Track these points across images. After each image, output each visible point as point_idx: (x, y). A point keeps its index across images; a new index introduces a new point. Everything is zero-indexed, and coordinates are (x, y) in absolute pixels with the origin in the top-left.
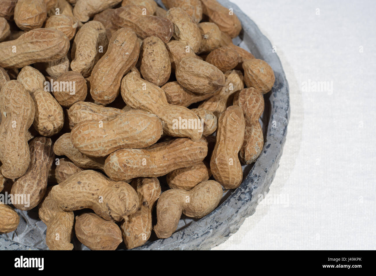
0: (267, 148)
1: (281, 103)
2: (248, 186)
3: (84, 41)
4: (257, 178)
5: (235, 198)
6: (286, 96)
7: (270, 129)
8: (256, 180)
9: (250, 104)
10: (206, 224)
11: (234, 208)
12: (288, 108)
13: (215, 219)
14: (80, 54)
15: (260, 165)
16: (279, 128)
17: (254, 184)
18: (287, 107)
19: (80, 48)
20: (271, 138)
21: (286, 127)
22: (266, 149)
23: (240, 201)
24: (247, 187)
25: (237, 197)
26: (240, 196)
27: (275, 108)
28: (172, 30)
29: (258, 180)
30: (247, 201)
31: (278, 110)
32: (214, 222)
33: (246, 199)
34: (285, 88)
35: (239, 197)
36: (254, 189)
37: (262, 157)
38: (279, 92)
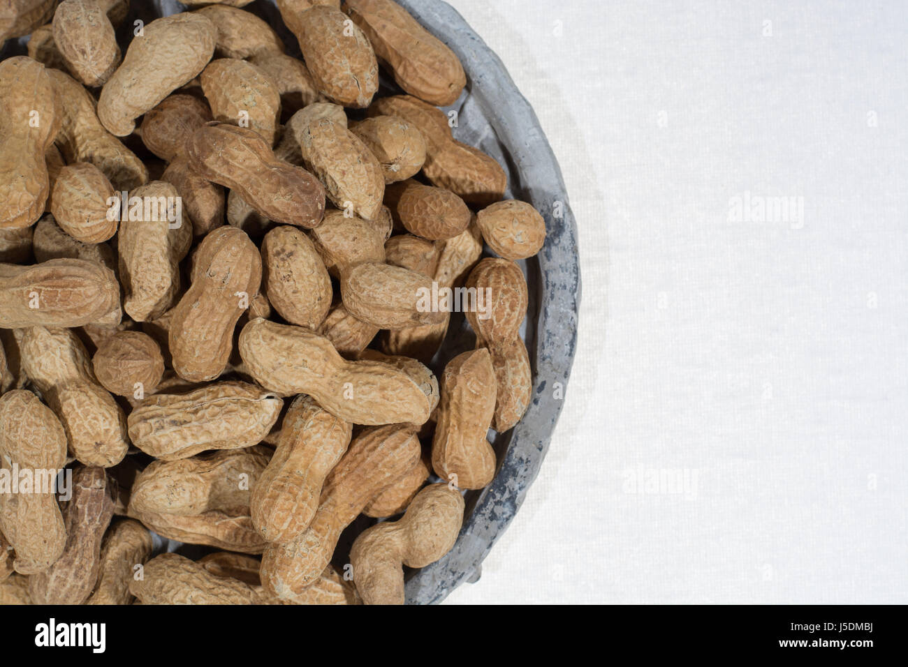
0: (539, 392)
1: (561, 274)
2: (506, 485)
3: (144, 257)
4: (524, 465)
5: (484, 514)
6: (571, 254)
7: (543, 344)
8: (521, 471)
9: (498, 320)
10: (434, 581)
11: (484, 538)
12: (576, 285)
13: (449, 567)
14: (141, 287)
15: (526, 435)
16: (561, 338)
17: (518, 479)
18: (574, 282)
19: (139, 275)
20: (547, 366)
21: (575, 333)
22: (537, 394)
23: (494, 521)
24: (505, 488)
25: (487, 511)
26: (493, 509)
27: (550, 288)
28: (322, 206)
29: (526, 470)
30: (507, 519)
31: (558, 294)
32: (448, 572)
33: (505, 516)
34: (569, 234)
35: (492, 512)
36: (519, 491)
37: (530, 415)
38: (556, 245)
